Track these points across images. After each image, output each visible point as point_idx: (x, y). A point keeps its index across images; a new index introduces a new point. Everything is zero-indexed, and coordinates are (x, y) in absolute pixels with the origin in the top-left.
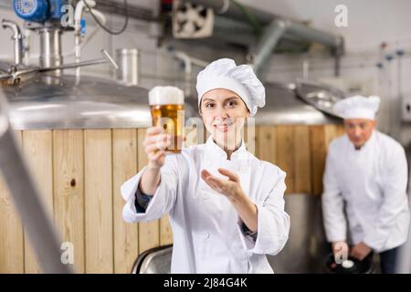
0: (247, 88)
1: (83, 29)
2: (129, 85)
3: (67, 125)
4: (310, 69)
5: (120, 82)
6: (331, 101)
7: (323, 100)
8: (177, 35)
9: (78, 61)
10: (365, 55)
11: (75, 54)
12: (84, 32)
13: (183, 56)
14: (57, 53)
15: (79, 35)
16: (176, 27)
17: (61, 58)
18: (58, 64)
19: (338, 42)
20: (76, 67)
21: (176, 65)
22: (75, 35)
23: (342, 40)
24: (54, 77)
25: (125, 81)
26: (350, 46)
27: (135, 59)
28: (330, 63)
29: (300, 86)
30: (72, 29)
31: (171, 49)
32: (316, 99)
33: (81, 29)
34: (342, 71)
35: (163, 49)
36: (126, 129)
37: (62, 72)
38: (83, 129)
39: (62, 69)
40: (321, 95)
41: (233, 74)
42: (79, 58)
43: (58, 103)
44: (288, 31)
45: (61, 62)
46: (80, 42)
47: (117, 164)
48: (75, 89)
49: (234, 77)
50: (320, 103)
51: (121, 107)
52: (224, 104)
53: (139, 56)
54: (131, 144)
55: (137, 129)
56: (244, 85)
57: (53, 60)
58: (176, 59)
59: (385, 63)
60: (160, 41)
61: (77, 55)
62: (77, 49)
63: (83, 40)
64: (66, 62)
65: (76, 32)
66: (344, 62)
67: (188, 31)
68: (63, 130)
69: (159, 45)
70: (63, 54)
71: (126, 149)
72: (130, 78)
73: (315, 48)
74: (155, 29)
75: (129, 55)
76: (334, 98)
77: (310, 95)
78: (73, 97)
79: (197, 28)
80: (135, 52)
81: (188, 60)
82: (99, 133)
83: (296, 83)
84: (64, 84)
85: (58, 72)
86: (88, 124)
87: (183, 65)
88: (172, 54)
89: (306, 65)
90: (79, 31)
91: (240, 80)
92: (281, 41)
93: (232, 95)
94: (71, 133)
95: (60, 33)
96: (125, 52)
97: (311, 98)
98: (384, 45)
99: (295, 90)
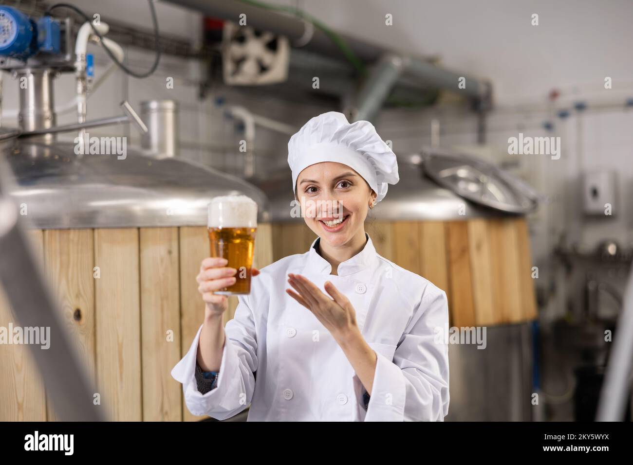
0: (368, 158)
1: (91, 69)
2: (161, 157)
3: (66, 222)
4: (442, 133)
5: (147, 153)
6: (477, 181)
7: (467, 180)
8: (230, 80)
9: (81, 120)
10: (525, 110)
11: (76, 108)
12: (91, 74)
13: (241, 112)
14: (46, 108)
15: (83, 78)
16: (229, 67)
17: (54, 116)
18: (48, 125)
19: (482, 89)
20: (79, 129)
21: (229, 127)
22: (77, 79)
23: (489, 86)
24: (42, 145)
25: (154, 151)
26: (501, 95)
27: (170, 116)
28: (470, 123)
29: (428, 158)
30: (72, 69)
31: (220, 102)
32: (455, 179)
33: (86, 69)
34: (490, 136)
35: (209, 103)
36: (161, 227)
37: (54, 138)
38: (93, 229)
39: (54, 133)
40: (462, 173)
41: (345, 136)
42: (84, 115)
43: (51, 188)
44: (406, 73)
45: (54, 122)
46: (85, 89)
47: (146, 284)
48: (76, 164)
49: (346, 142)
50: (461, 186)
51: (153, 192)
52: (333, 186)
53: (176, 111)
54: (170, 252)
55: (179, 228)
56: (363, 153)
57: (40, 119)
58: (229, 116)
59: (557, 122)
60: (204, 90)
61: (80, 109)
62: (80, 102)
63: (90, 86)
64: (61, 122)
65: (78, 74)
66: (493, 121)
67: (248, 74)
68: (61, 230)
69: (202, 95)
70: (58, 109)
71: (162, 261)
72: (162, 146)
73: (447, 98)
74: (195, 70)
75: (161, 110)
76: (483, 178)
77: (445, 173)
78: (74, 178)
79: (263, 69)
80: (170, 105)
81: (249, 119)
82: (118, 234)
83: (422, 154)
84: (61, 158)
85: (48, 138)
86: (101, 220)
87: (240, 127)
88: (222, 110)
89: (435, 126)
90: (83, 72)
91: (355, 146)
92: (395, 89)
93: (345, 171)
94: (73, 235)
95: (52, 76)
96: (154, 105)
97: (446, 178)
98: (554, 95)
99: (422, 166)
